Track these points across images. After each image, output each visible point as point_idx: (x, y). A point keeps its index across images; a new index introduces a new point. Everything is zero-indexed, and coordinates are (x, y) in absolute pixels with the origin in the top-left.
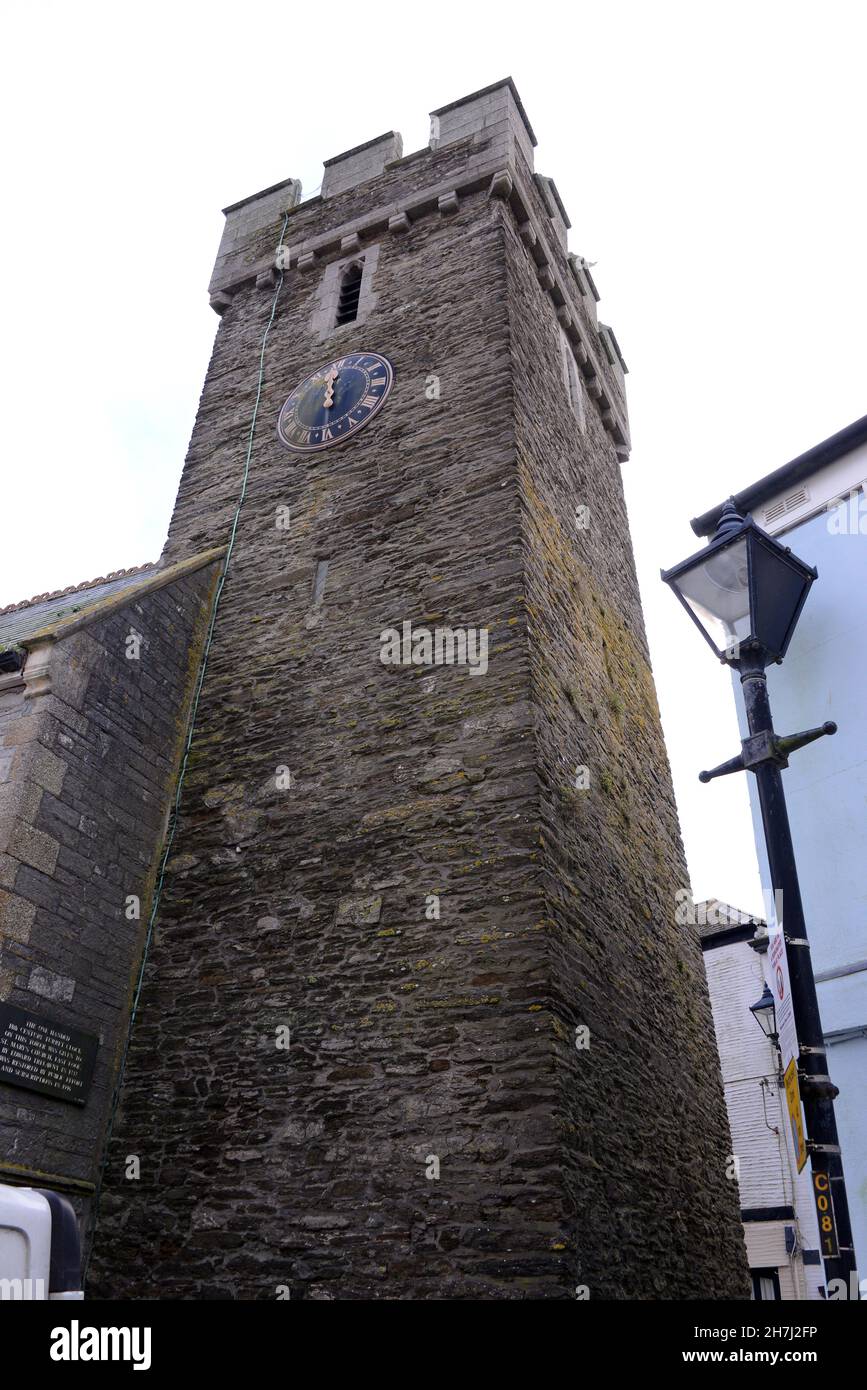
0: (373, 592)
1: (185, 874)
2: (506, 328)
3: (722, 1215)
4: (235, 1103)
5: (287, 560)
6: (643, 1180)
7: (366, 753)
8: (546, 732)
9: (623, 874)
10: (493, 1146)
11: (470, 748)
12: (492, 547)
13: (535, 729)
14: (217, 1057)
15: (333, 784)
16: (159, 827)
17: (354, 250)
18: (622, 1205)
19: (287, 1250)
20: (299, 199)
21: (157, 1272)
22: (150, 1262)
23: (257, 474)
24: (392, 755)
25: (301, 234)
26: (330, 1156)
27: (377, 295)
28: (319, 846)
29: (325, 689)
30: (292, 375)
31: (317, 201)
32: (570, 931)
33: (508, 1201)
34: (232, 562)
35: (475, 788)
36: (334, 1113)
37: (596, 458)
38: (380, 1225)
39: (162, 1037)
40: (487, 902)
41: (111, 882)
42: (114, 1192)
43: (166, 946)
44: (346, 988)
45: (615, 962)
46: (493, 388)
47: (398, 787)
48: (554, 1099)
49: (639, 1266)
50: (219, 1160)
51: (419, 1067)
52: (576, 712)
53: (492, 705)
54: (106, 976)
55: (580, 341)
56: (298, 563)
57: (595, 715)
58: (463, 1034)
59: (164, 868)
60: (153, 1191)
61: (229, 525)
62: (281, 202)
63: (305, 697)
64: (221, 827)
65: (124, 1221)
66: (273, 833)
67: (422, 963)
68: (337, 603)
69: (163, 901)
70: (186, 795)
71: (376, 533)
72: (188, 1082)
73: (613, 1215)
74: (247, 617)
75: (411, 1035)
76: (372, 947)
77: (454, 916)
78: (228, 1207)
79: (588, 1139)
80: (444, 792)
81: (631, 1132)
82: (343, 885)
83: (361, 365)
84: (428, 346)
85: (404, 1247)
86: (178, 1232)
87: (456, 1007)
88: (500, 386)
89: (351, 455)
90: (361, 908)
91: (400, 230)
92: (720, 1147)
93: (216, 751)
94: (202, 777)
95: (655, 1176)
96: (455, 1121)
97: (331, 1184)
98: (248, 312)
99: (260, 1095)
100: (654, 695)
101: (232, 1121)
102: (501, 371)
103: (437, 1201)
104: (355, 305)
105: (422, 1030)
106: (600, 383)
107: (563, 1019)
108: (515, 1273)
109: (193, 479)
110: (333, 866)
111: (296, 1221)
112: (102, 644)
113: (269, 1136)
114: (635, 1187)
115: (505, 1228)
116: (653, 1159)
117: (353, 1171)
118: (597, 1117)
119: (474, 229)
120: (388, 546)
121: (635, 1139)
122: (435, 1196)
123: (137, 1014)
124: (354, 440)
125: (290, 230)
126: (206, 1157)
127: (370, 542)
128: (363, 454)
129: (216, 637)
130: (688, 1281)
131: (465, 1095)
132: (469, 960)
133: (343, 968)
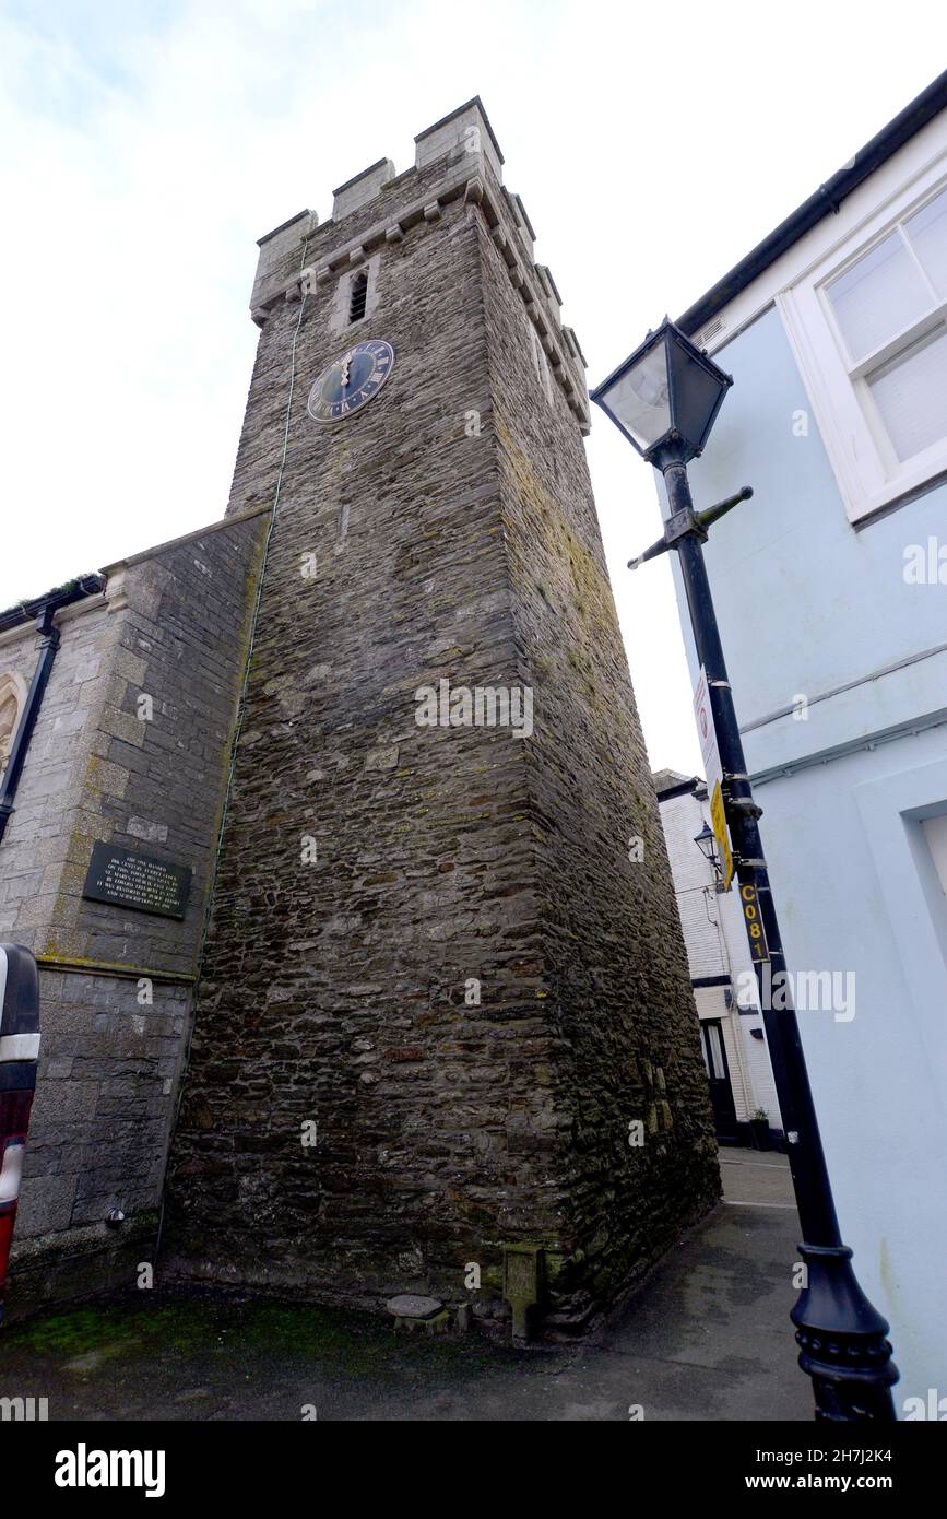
0: (384, 522)
1: (252, 746)
2: (481, 305)
3: (676, 977)
4: (295, 908)
5: (319, 505)
6: (612, 949)
7: (383, 642)
8: (522, 614)
9: (589, 728)
10: (490, 924)
11: (461, 630)
12: (474, 477)
13: (512, 610)
14: (280, 876)
15: (359, 668)
16: (231, 713)
17: (360, 261)
18: (595, 966)
19: (337, 1013)
20: (316, 223)
21: (242, 1037)
22: (238, 1031)
23: (294, 445)
24: (403, 642)
25: (319, 253)
26: (367, 941)
27: (380, 294)
28: (351, 715)
29: (352, 598)
30: (317, 366)
31: (330, 224)
32: (545, 763)
33: (502, 964)
34: (278, 512)
35: (467, 659)
36: (369, 910)
37: (563, 427)
38: (406, 989)
39: (240, 866)
40: (479, 743)
41: (193, 753)
42: (209, 981)
43: (241, 799)
44: (374, 817)
45: (585, 790)
46: (472, 354)
47: (408, 665)
48: (536, 885)
49: (610, 1011)
50: (285, 951)
51: (431, 870)
52: (548, 605)
53: (478, 596)
54: (195, 824)
55: (546, 333)
56: (327, 507)
57: (565, 610)
58: (463, 843)
59: (237, 743)
60: (238, 978)
61: (275, 485)
62: (303, 229)
63: (337, 606)
64: (277, 708)
65: (217, 1001)
66: (316, 709)
67: (430, 792)
68: (357, 533)
69: (237, 767)
70: (251, 688)
71: (385, 477)
72: (259, 897)
73: (587, 973)
74: (290, 552)
75: (423, 847)
76: (393, 785)
77: (454, 756)
78: (293, 985)
79: (565, 916)
80: (443, 665)
81: (601, 913)
82: (369, 741)
83: (369, 350)
84: (420, 328)
85: (424, 1004)
86: (257, 1006)
87: (459, 823)
88: (477, 351)
89: (364, 420)
90: (382, 758)
91: (396, 240)
92: (673, 928)
93: (272, 654)
94: (262, 674)
95: (622, 946)
96: (459, 908)
97: (368, 961)
98: (282, 323)
99: (313, 901)
100: (613, 607)
101: (293, 921)
102: (478, 339)
103: (448, 968)
104: (363, 306)
105: (433, 842)
106: (564, 369)
107: (542, 827)
108: (509, 1018)
109: (245, 455)
110: (361, 728)
111: (343, 991)
112: (170, 571)
113: (321, 930)
114: (606, 953)
115: (501, 984)
116: (620, 934)
117: (384, 950)
118: (571, 900)
119: (454, 230)
120: (395, 486)
121: (604, 918)
122: (447, 964)
123: (221, 850)
124: (366, 409)
125: (309, 251)
126: (276, 950)
127: (381, 484)
128: (374, 418)
129: (267, 569)
130: (650, 1022)
131: (466, 888)
132: (467, 787)
133: (371, 802)
